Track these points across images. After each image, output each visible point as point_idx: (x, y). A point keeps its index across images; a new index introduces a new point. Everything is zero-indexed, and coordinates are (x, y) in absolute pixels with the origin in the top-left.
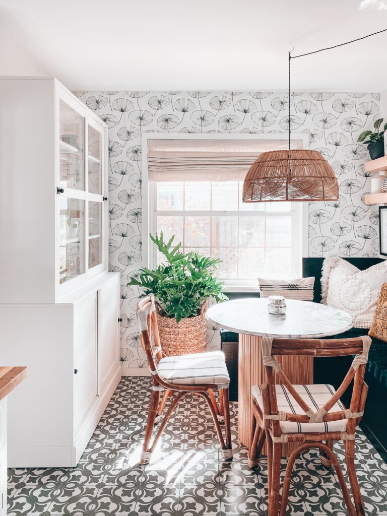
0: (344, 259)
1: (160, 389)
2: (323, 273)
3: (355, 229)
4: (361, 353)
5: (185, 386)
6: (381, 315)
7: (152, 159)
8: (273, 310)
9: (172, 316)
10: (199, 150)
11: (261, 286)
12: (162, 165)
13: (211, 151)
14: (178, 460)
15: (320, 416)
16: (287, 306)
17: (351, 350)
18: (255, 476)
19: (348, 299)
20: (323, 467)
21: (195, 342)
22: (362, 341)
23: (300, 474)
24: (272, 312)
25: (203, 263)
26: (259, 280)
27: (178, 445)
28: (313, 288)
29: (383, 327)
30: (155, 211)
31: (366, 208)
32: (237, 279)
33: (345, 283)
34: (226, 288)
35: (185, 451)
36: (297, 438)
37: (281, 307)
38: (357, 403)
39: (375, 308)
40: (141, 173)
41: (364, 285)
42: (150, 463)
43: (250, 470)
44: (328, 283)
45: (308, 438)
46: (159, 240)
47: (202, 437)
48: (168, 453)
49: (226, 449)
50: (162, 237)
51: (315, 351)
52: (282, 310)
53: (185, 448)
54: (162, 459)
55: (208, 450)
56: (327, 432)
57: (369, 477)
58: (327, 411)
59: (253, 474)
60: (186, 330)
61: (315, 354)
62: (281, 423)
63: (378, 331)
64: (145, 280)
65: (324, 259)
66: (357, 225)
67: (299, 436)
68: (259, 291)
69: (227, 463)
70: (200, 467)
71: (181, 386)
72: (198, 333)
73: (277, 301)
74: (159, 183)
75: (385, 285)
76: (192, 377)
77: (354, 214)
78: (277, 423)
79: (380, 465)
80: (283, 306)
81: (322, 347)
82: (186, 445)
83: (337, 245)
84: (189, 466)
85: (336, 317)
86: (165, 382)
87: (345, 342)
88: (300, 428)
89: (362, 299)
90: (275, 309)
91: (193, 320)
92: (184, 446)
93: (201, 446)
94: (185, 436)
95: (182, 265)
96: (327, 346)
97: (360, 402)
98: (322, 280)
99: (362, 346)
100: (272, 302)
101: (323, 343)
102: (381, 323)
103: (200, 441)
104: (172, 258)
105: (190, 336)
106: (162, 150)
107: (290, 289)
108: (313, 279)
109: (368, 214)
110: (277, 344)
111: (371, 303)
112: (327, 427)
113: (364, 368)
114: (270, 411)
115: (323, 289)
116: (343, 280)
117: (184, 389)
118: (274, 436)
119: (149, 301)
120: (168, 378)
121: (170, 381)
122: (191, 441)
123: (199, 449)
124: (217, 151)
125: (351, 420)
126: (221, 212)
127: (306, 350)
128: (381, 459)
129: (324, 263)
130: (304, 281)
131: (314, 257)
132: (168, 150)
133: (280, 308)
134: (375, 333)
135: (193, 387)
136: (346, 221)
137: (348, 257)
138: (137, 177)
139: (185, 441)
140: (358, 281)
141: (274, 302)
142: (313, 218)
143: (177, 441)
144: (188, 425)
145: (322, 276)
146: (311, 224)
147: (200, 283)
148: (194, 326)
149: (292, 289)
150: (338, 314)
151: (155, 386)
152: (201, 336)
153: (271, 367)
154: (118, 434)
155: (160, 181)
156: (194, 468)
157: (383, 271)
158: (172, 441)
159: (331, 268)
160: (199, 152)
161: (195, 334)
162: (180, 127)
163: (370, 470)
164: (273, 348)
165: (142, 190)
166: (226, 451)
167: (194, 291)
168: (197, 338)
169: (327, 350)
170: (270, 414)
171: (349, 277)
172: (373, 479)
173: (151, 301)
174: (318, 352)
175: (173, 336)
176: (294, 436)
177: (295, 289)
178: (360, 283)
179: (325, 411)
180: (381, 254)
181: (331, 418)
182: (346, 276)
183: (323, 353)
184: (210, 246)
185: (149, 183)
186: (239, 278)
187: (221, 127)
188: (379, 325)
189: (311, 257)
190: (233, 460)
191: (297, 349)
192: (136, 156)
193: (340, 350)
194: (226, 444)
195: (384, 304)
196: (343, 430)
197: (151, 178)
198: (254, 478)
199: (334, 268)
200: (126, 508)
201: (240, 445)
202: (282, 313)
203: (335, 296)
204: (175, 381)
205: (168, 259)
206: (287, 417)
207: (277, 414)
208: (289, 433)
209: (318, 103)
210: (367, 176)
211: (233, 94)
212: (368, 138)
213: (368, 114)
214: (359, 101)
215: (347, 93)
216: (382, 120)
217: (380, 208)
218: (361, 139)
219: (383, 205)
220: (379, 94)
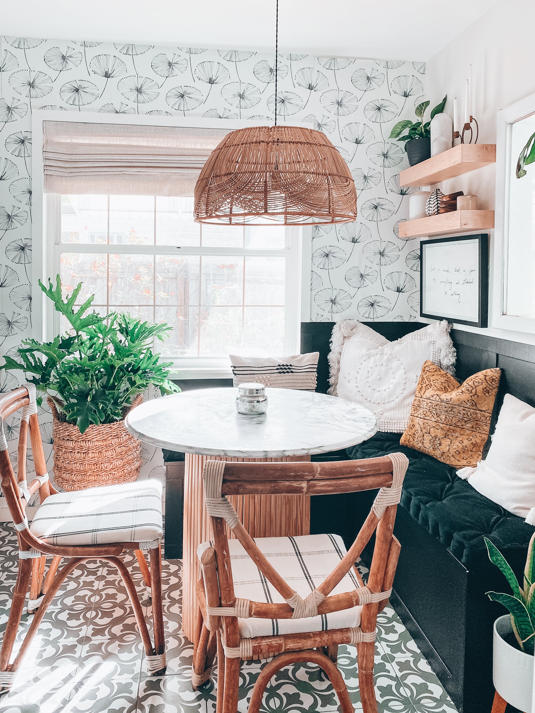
0: (364, 323)
1: (35, 556)
2: (332, 346)
3: (383, 278)
4: (389, 486)
5: (78, 549)
6: (421, 411)
7: (50, 155)
8: (245, 407)
9: (74, 422)
10: (135, 141)
11: (235, 367)
12: (68, 165)
13: (150, 144)
14: (66, 681)
15: (312, 605)
16: (269, 399)
17: (370, 481)
18: (203, 702)
19: (370, 386)
20: (323, 675)
21: (119, 463)
22: (390, 464)
23: (281, 692)
24: (243, 410)
25: (136, 330)
26: (232, 358)
27: (71, 649)
28: (315, 370)
29: (424, 431)
30: (57, 244)
31: (400, 243)
32: (198, 358)
33: (365, 361)
34: (174, 372)
35: (81, 661)
36: (270, 646)
37: (258, 402)
38: (380, 575)
39: (411, 400)
40: (30, 179)
41: (395, 364)
42: (11, 690)
43: (194, 690)
44: (339, 362)
45: (291, 645)
46: (54, 289)
47: (117, 630)
48: (49, 667)
49: (155, 654)
50: (59, 284)
51: (304, 485)
52: (260, 407)
53: (84, 655)
54: (36, 679)
55: (125, 656)
56: (325, 631)
57: (398, 687)
58: (326, 595)
59: (199, 698)
60: (102, 444)
61: (305, 490)
62: (241, 621)
63: (416, 437)
64: (31, 360)
65: (334, 324)
66: (386, 270)
67: (274, 642)
68: (232, 376)
69: (154, 679)
70: (104, 692)
71: (71, 549)
72: (124, 449)
73: (251, 391)
74: (63, 196)
75: (427, 364)
76: (93, 531)
77: (382, 254)
78: (233, 620)
79: (416, 662)
80: (261, 399)
81: (317, 476)
82: (86, 647)
83: (355, 301)
84: (84, 691)
85: (348, 416)
86: (40, 541)
87: (361, 466)
88: (275, 627)
89: (391, 386)
90: (248, 406)
91: (115, 427)
92: (82, 650)
93: (114, 648)
94: (87, 631)
95: (100, 335)
96: (326, 474)
97: (386, 573)
98: (331, 356)
99: (392, 473)
100: (242, 394)
101: (319, 469)
102: (421, 423)
103: (113, 637)
104: (78, 322)
105: (109, 454)
106: (69, 141)
107: (280, 372)
108: (317, 354)
109: (403, 254)
110: (231, 475)
111: (406, 393)
112: (325, 623)
113: (393, 513)
114: (220, 599)
115: (332, 371)
116: (363, 356)
117: (76, 553)
118: (228, 646)
119: (24, 398)
120: (47, 534)
121: (51, 540)
122: (97, 640)
123: (108, 655)
124: (164, 146)
125: (368, 606)
126: (171, 247)
127: (287, 483)
128: (418, 651)
129: (334, 331)
130: (302, 359)
131: (318, 321)
132: (75, 141)
133: (255, 404)
134: (411, 439)
135: (93, 549)
136: (369, 264)
137: (371, 321)
138: (24, 186)
139: (85, 640)
140: (386, 357)
141: (247, 394)
142: (319, 260)
143: (72, 641)
144: (97, 607)
145: (330, 351)
146: (316, 270)
147: (129, 365)
148: (117, 436)
149: (284, 372)
150: (353, 411)
151: (23, 550)
152: (130, 453)
153: (221, 519)
155: (65, 192)
156: (92, 695)
157: (425, 341)
158: (63, 642)
159: (345, 337)
160: (132, 146)
161: (119, 450)
162: (99, 104)
163: (399, 674)
164: (224, 481)
165: (33, 207)
166: (153, 657)
167: (119, 379)
168: (121, 456)
169: (327, 483)
170: (220, 605)
171: (372, 351)
172: (405, 692)
173: (28, 396)
174: (308, 488)
175: (78, 455)
176: (264, 643)
177: (288, 372)
178: (389, 360)
179: (323, 595)
180: (422, 315)
181: (333, 607)
182: (368, 350)
183: (319, 488)
184: (153, 304)
185: (45, 195)
186: (200, 356)
187: (171, 105)
188: (417, 427)
189: (314, 321)
190: (167, 673)
191: (271, 481)
192: (23, 148)
193: (351, 480)
194: (153, 647)
195: (426, 393)
196: (355, 624)
197: (49, 187)
198: (200, 706)
199: (349, 337)
201: (183, 641)
202: (260, 411)
203: (349, 382)
204: (60, 540)
205: (73, 324)
206: (250, 610)
207: (232, 605)
208: (255, 638)
209: (329, 74)
210: (403, 193)
211: (190, 51)
212: (406, 132)
213: (406, 95)
214: (393, 74)
215: (374, 59)
216: (427, 103)
217: (422, 243)
218: (395, 134)
219: (426, 239)
220: (425, 64)
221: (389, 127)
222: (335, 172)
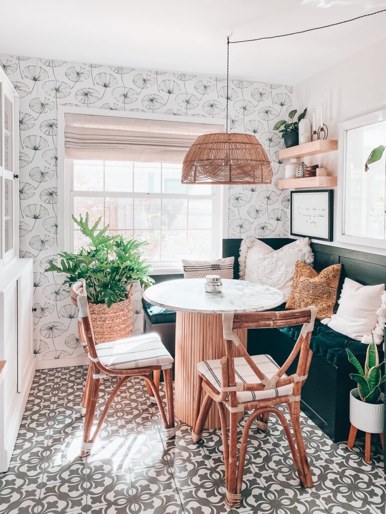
0: (259, 239)
1: (101, 377)
2: (241, 253)
3: (269, 212)
4: (309, 322)
5: (129, 371)
6: (298, 289)
7: (69, 135)
8: (210, 289)
9: (103, 302)
10: (122, 128)
11: (185, 267)
12: (80, 141)
13: (132, 130)
14: (121, 446)
15: (274, 383)
16: (223, 284)
17: (301, 319)
18: (201, 449)
19: (266, 276)
20: (260, 431)
21: (123, 326)
22: (310, 311)
24: (209, 291)
25: (129, 246)
26: (183, 261)
27: (117, 431)
28: (232, 267)
29: (301, 300)
30: (72, 191)
31: (279, 192)
32: (160, 262)
33: (262, 261)
34: (152, 271)
35: (126, 437)
36: (252, 406)
37: (218, 285)
38: (303, 368)
39: (291, 283)
40: (56, 150)
41: (280, 263)
42: (91, 453)
43: (194, 444)
44: (245, 263)
45: (262, 404)
46: (84, 221)
47: (139, 420)
48: (107, 441)
49: (169, 428)
50: (87, 219)
51: (272, 322)
53: (125, 434)
54: (103, 447)
55: (149, 432)
56: (277, 397)
58: (280, 377)
59: (198, 447)
60: (114, 315)
61: (272, 325)
62: (239, 394)
63: (296, 303)
64: (67, 265)
65: (242, 239)
66: (271, 208)
67: (254, 403)
68: (183, 272)
69: (171, 441)
70: (145, 450)
71: (124, 371)
72: (126, 318)
73: (213, 279)
74: (75, 161)
75: (298, 263)
76: (135, 361)
77: (268, 198)
78: (234, 394)
79: (306, 422)
80: (219, 284)
81: (278, 318)
82: (125, 430)
83: (253, 226)
84: (133, 450)
85: (267, 292)
86: (107, 368)
87: (297, 313)
88: (254, 396)
89: (278, 276)
90: (212, 288)
91: (121, 304)
92: (124, 431)
93: (141, 428)
94: (121, 422)
95: (106, 249)
96: (282, 317)
97: (306, 366)
98: (241, 259)
99: (310, 316)
100: (209, 281)
101: (278, 315)
102: (298, 296)
103: (138, 424)
104: (97, 241)
105: (117, 321)
106: (80, 126)
107: (213, 269)
108: (233, 258)
109: (280, 198)
110: (237, 319)
111: (287, 279)
112: (277, 392)
113: (310, 335)
114: (229, 383)
115: (241, 268)
116: (261, 259)
117: (127, 373)
118: (232, 406)
120: (109, 364)
121: (112, 367)
122: (130, 426)
123: (139, 433)
124: (140, 131)
125: (297, 383)
126: (144, 194)
127: (264, 322)
128: (306, 417)
129: (242, 244)
130: (225, 261)
131: (232, 238)
132: (88, 126)
133: (216, 287)
134: (293, 305)
135: (136, 370)
136: (261, 204)
137: (262, 237)
138: (52, 154)
139: (123, 427)
140: (274, 259)
141: (212, 281)
142: (233, 202)
143: (115, 428)
144: (122, 410)
145: (240, 256)
146: (231, 208)
147: (126, 267)
148: (122, 310)
149: (215, 269)
150: (267, 289)
151: (96, 374)
152: (128, 320)
153: (231, 341)
154: (48, 430)
155: (78, 158)
156: (139, 451)
157: (297, 249)
158: (109, 429)
159: (248, 248)
160: (121, 131)
161: (123, 318)
162: (100, 103)
164: (234, 322)
165: (58, 168)
166: (169, 429)
167: (122, 275)
168: (124, 322)
169: (281, 321)
170: (229, 386)
171: (266, 256)
173: (82, 286)
174: (274, 324)
175: (99, 323)
176: (249, 404)
177: (217, 269)
178: (277, 261)
179: (279, 377)
180: (292, 234)
181: (282, 384)
182: (264, 255)
183: (278, 324)
184: (132, 229)
185: (65, 160)
186: (162, 260)
187: (145, 105)
188: (296, 298)
189: (230, 238)
190: (176, 438)
191: (256, 322)
192: (51, 130)
193: (292, 320)
194: (169, 424)
195: (300, 279)
196: (291, 393)
197: (68, 155)
198: (200, 451)
199: (251, 248)
200: (77, 503)
202: (219, 290)
203: (253, 274)
204: (117, 367)
205: (94, 242)
206: (244, 387)
207: (235, 386)
208: (245, 403)
209: (239, 90)
210: (280, 163)
211: (157, 73)
212: (282, 128)
213: (282, 105)
214: (275, 92)
215: (264, 83)
216: (296, 111)
217: (292, 192)
218: (276, 128)
219: (294, 190)
220: (292, 87)
221: (273, 123)
222: (264, 160)
